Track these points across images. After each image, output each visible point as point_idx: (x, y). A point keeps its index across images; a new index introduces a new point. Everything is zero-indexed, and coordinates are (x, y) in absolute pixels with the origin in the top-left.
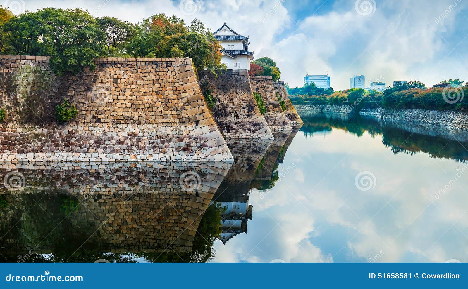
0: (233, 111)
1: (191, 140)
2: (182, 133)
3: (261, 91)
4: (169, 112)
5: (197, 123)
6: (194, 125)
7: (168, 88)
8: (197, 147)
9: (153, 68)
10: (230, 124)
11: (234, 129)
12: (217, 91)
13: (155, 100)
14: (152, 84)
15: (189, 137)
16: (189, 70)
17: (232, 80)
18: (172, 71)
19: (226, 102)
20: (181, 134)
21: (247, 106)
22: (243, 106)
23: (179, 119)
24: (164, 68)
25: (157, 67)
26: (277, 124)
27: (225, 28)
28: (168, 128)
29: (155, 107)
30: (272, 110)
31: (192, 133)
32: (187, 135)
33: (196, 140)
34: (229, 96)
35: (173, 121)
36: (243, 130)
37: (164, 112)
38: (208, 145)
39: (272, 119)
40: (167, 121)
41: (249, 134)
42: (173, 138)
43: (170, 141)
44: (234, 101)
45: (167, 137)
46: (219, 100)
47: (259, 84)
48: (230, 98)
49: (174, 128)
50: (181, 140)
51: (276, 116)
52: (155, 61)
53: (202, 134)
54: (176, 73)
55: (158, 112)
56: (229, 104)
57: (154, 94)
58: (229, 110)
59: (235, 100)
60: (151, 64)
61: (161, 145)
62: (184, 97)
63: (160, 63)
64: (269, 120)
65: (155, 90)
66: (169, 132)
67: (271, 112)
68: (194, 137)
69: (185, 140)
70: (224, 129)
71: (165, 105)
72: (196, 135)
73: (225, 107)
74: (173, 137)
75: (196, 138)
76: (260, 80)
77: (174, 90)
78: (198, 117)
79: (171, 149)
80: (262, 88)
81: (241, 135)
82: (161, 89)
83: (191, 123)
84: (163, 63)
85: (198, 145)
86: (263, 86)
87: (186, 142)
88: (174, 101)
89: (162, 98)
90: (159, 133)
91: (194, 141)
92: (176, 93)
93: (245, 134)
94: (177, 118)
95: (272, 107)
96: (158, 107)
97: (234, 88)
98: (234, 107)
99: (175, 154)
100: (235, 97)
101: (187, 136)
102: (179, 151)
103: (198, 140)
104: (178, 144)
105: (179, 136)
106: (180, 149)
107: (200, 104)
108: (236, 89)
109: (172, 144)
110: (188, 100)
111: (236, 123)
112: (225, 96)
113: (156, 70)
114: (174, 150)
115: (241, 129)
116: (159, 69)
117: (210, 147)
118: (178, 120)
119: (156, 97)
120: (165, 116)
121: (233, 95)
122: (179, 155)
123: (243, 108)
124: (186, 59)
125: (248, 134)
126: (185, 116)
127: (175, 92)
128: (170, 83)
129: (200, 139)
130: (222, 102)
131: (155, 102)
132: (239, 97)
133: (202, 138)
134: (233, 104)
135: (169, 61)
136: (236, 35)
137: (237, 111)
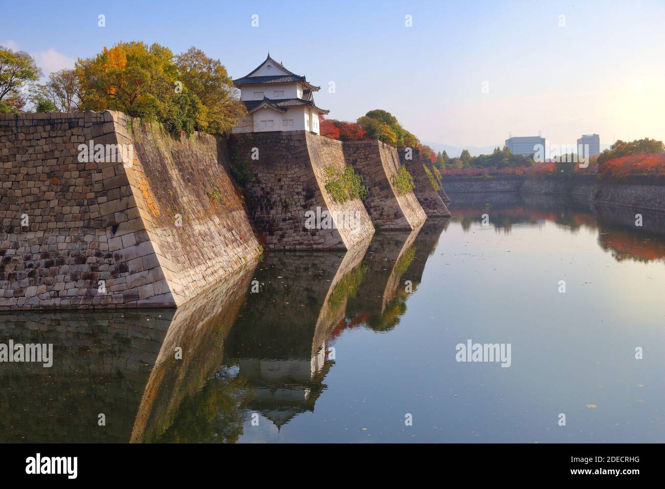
0: (281, 200)
1: (101, 259)
2: (85, 246)
3: (360, 164)
4: (66, 209)
5: (115, 228)
6: (109, 233)
7: (70, 166)
8: (109, 273)
9: (45, 131)
10: (274, 221)
11: (281, 229)
12: (256, 167)
13: (44, 188)
14: (42, 160)
15: (98, 255)
16: (108, 133)
17: (281, 149)
18: (78, 136)
19: (270, 185)
20: (83, 249)
21: (303, 190)
22: (297, 190)
23: (84, 220)
24: (65, 130)
25: (53, 129)
26: (385, 216)
27: (269, 63)
28: (61, 238)
29: (43, 200)
30: (378, 195)
31: (103, 247)
32: (94, 250)
33: (110, 259)
34: (276, 175)
35: (72, 224)
36: (295, 231)
37: (57, 209)
38: (130, 269)
39: (378, 208)
40: (60, 225)
41: (306, 238)
42: (69, 255)
43: (61, 262)
44: (282, 183)
45: (57, 254)
46: (259, 182)
47: (357, 152)
48: (276, 177)
49: (73, 237)
50: (81, 260)
51: (384, 203)
52: (48, 118)
53: (121, 248)
54: (86, 138)
55: (48, 210)
56: (275, 188)
57: (44, 177)
58: (275, 197)
59: (285, 181)
60: (42, 123)
61: (45, 269)
62: (96, 181)
63: (59, 121)
64: (372, 210)
65: (47, 170)
66: (63, 246)
67: (376, 198)
68: (106, 253)
69: (89, 260)
70: (264, 229)
71: (61, 197)
72: (111, 250)
73: (268, 193)
74: (68, 255)
75: (109, 256)
76: (359, 146)
77: (80, 169)
78: (118, 218)
79: (60, 277)
80: (362, 160)
81: (291, 239)
82: (57, 168)
83: (105, 228)
84: (64, 121)
85: (112, 268)
86: (363, 157)
87: (90, 263)
88: (79, 189)
89: (57, 185)
90: (45, 248)
91: (106, 260)
92: (84, 174)
93: (298, 238)
94: (81, 220)
95: (379, 190)
96: (49, 201)
97: (284, 161)
98: (283, 192)
99: (68, 286)
100: (285, 176)
101: (94, 251)
102: (77, 280)
103: (113, 260)
104: (75, 268)
105: (80, 252)
106: (79, 277)
107: (124, 193)
108: (287, 162)
109: (65, 267)
110: (103, 185)
111: (284, 220)
112: (268, 175)
113: (51, 134)
114: (68, 277)
115: (291, 229)
116: (56, 132)
117: (132, 273)
118: (81, 224)
119: (47, 183)
120: (59, 218)
121: (282, 173)
122: (75, 287)
123: (298, 193)
124: (104, 113)
125: (303, 237)
126: (95, 215)
127: (81, 172)
128: (73, 156)
129: (118, 257)
130: (264, 186)
131: (45, 192)
132: (290, 176)
133: (120, 255)
134: (281, 188)
135: (73, 117)
136: (286, 74)
137: (287, 200)
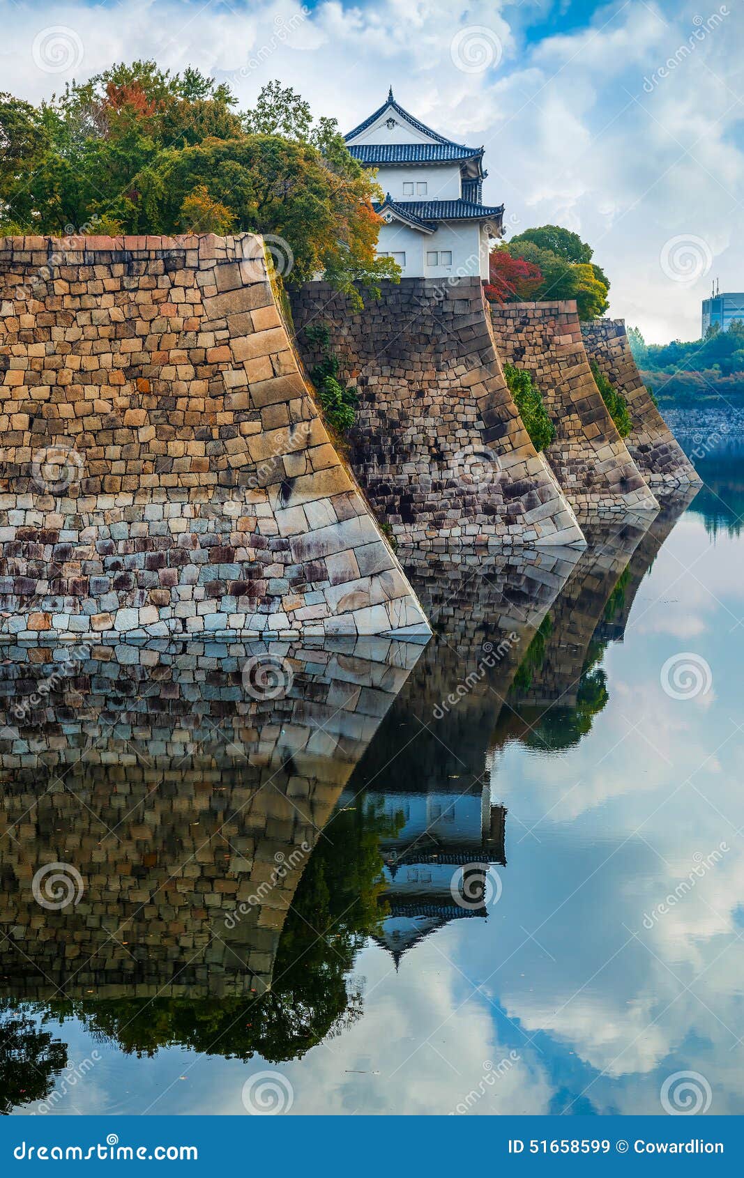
0: (426, 439)
1: (266, 553)
2: (227, 526)
3: (533, 358)
4: (176, 447)
5: (287, 489)
6: (274, 497)
7: (173, 354)
8: (285, 583)
9: (112, 277)
10: (414, 490)
11: (431, 509)
12: (362, 361)
13: (122, 402)
14: (110, 340)
15: (258, 544)
16: (252, 284)
17: (421, 320)
18: (186, 288)
19: (398, 405)
20: (224, 532)
21: (479, 417)
22: (462, 418)
23: (217, 471)
24: (156, 276)
25: (129, 272)
26: (598, 486)
27: (390, 113)
28: (174, 508)
29: (123, 427)
30: (580, 433)
31: (266, 527)
32: (248, 534)
33: (284, 553)
34: (411, 382)
35: (193, 479)
36: (466, 513)
37: (155, 444)
38: (331, 575)
39: (580, 467)
40: (169, 480)
41: (491, 529)
42: (195, 546)
43: (182, 560)
44: (427, 401)
45: (170, 543)
46: (371, 398)
47: (525, 330)
48: (412, 387)
49: (198, 506)
50: (226, 555)
51: (593, 455)
52: (119, 248)
53: (306, 530)
54: (203, 294)
55: (136, 447)
56: (410, 412)
57: (118, 377)
58: (410, 434)
59: (435, 397)
60: (105, 259)
61: (148, 574)
62: (233, 388)
63: (142, 255)
64: (565, 470)
65: (123, 362)
66: (178, 525)
67: (574, 441)
68: (273, 541)
69: (241, 554)
70: (390, 509)
71: (161, 420)
72: (283, 534)
73: (394, 425)
74: (194, 543)
75: (283, 547)
76: (530, 315)
77: (196, 360)
78: (291, 466)
79: (185, 590)
80: (538, 350)
81: (457, 531)
82: (145, 358)
83: (265, 488)
84: (153, 255)
85: (292, 572)
86: (540, 341)
87: (244, 561)
88: (198, 404)
89: (149, 394)
90: (139, 528)
91: (276, 556)
92: (205, 371)
93: (472, 529)
94: (210, 470)
95: (579, 423)
96: (136, 428)
97: (430, 348)
98: (430, 421)
99: (203, 608)
100: (434, 384)
101: (247, 536)
102: (219, 598)
103: (292, 556)
104: (213, 571)
105: (217, 538)
106: (223, 591)
107: (299, 413)
108: (437, 352)
109: (190, 571)
110: (250, 397)
111: (437, 487)
112: (392, 381)
113: (125, 284)
114: (200, 592)
115: (455, 507)
116: (136, 279)
117: (338, 581)
118: (211, 479)
119: (127, 389)
120: (163, 464)
121: (427, 376)
122: (219, 611)
123: (466, 426)
124: (241, 240)
125: (487, 529)
126: (240, 459)
127: (199, 368)
128: (179, 333)
129: (300, 549)
130: (384, 406)
131: (123, 410)
132: (446, 384)
133: (305, 544)
134: (426, 410)
135: (174, 247)
136: (434, 142)
137: (441, 440)
